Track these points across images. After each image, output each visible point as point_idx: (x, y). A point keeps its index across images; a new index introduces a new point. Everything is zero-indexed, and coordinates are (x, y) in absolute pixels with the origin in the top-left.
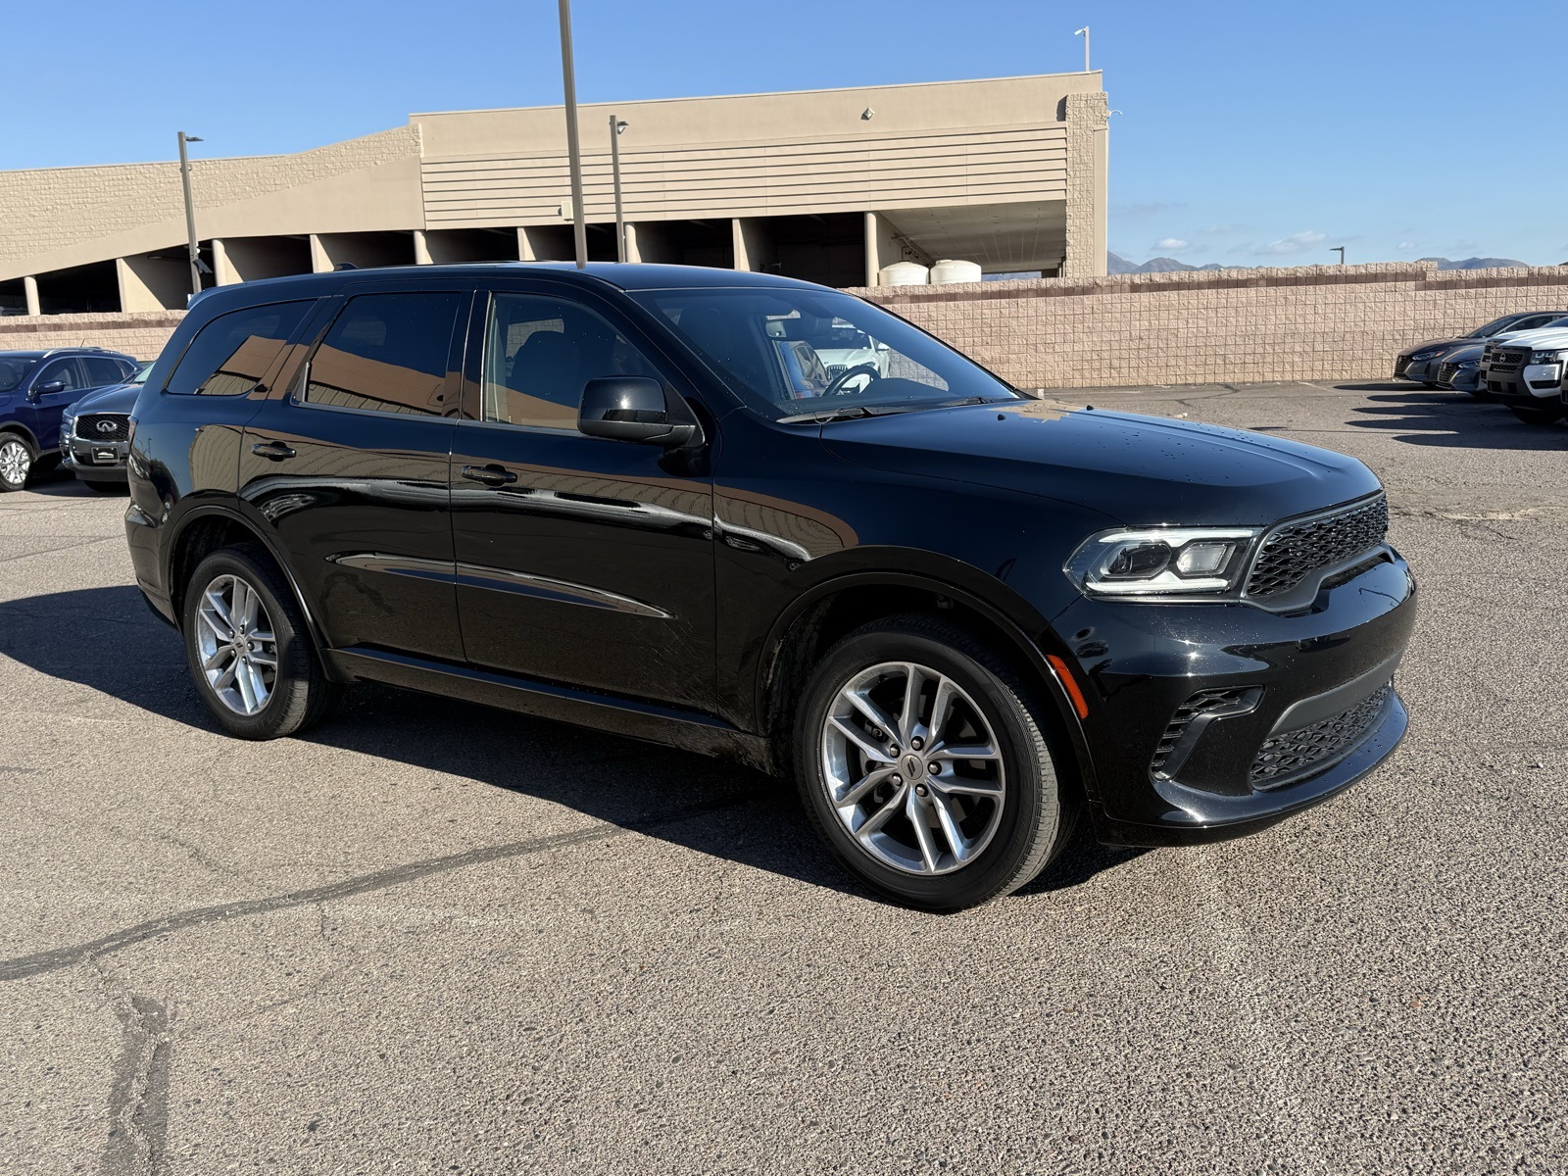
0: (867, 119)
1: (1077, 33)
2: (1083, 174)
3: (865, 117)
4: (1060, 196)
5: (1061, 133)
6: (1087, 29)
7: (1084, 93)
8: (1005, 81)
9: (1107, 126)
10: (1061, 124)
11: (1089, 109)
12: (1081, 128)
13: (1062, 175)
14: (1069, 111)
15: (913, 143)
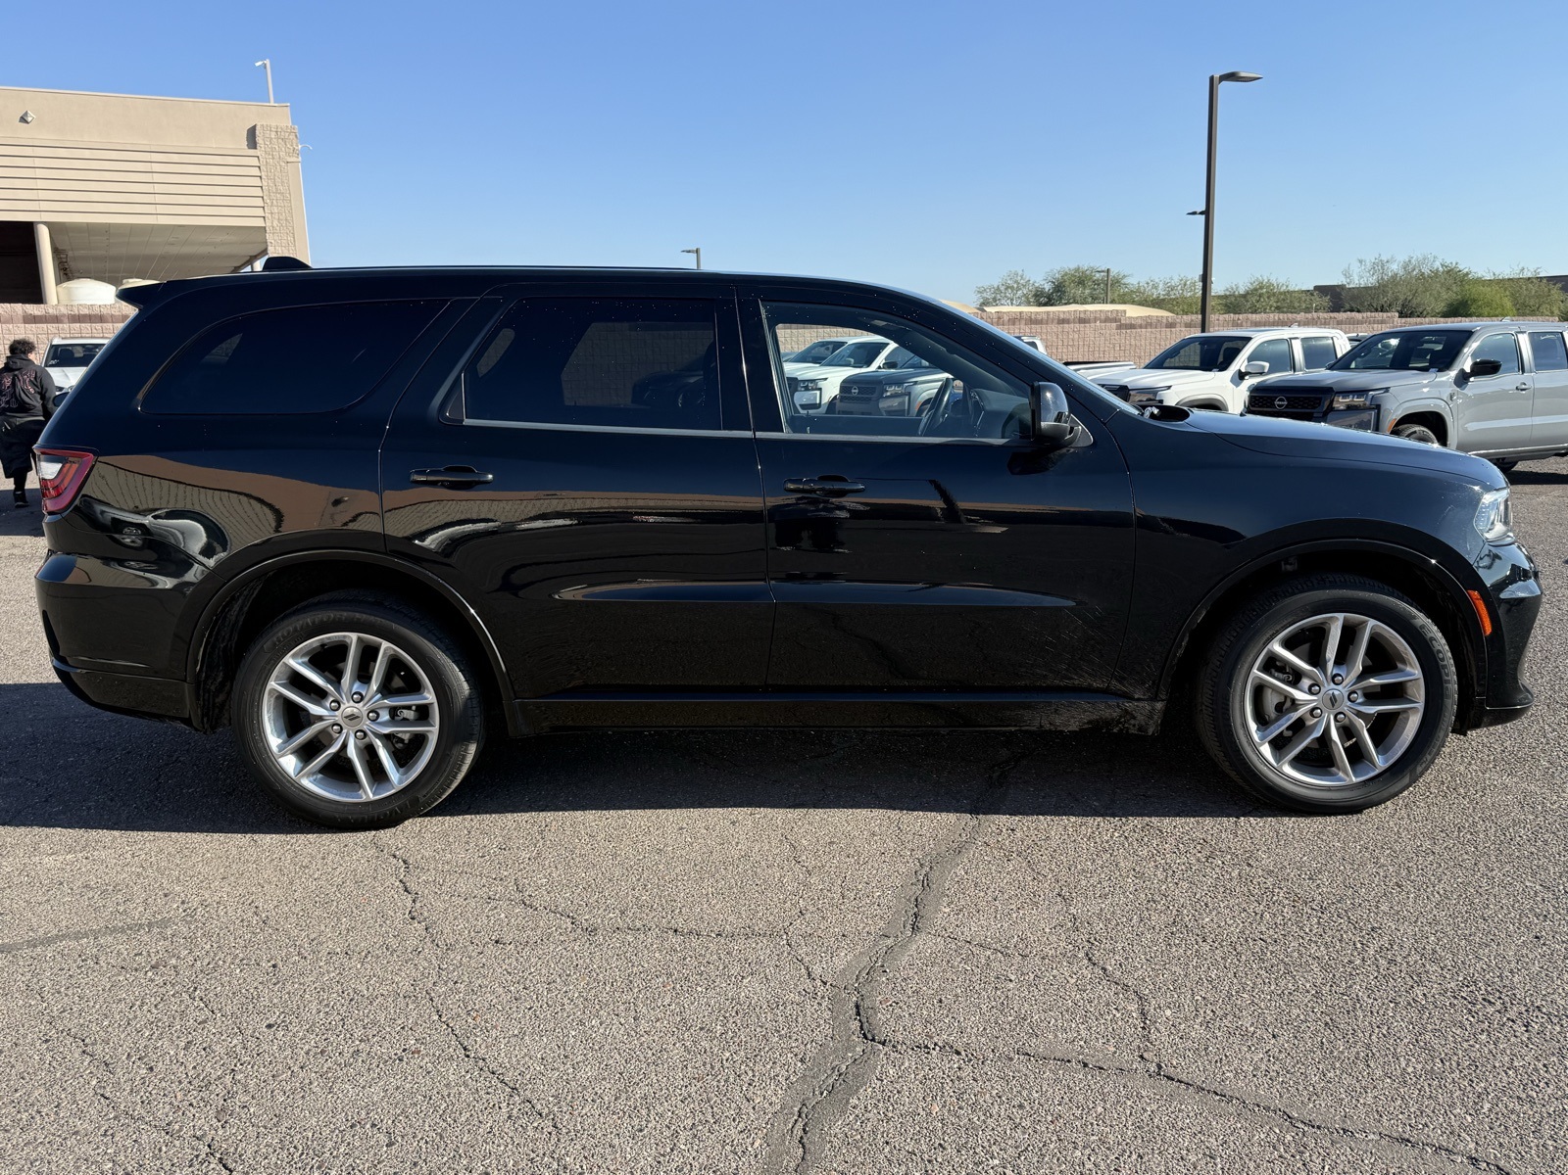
0: (27, 122)
1: (258, 64)
2: (281, 203)
3: (23, 120)
4: (259, 223)
5: (254, 161)
6: (267, 62)
7: (274, 124)
8: (188, 103)
9: (300, 159)
10: (252, 152)
11: (280, 141)
12: (273, 158)
13: (259, 202)
14: (259, 140)
15: (87, 154)
